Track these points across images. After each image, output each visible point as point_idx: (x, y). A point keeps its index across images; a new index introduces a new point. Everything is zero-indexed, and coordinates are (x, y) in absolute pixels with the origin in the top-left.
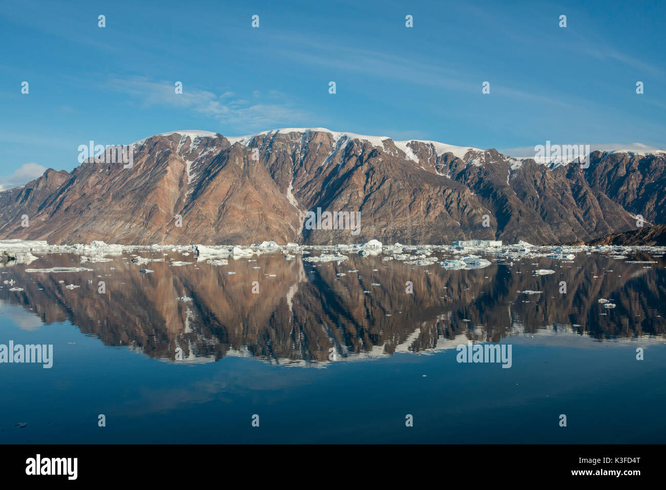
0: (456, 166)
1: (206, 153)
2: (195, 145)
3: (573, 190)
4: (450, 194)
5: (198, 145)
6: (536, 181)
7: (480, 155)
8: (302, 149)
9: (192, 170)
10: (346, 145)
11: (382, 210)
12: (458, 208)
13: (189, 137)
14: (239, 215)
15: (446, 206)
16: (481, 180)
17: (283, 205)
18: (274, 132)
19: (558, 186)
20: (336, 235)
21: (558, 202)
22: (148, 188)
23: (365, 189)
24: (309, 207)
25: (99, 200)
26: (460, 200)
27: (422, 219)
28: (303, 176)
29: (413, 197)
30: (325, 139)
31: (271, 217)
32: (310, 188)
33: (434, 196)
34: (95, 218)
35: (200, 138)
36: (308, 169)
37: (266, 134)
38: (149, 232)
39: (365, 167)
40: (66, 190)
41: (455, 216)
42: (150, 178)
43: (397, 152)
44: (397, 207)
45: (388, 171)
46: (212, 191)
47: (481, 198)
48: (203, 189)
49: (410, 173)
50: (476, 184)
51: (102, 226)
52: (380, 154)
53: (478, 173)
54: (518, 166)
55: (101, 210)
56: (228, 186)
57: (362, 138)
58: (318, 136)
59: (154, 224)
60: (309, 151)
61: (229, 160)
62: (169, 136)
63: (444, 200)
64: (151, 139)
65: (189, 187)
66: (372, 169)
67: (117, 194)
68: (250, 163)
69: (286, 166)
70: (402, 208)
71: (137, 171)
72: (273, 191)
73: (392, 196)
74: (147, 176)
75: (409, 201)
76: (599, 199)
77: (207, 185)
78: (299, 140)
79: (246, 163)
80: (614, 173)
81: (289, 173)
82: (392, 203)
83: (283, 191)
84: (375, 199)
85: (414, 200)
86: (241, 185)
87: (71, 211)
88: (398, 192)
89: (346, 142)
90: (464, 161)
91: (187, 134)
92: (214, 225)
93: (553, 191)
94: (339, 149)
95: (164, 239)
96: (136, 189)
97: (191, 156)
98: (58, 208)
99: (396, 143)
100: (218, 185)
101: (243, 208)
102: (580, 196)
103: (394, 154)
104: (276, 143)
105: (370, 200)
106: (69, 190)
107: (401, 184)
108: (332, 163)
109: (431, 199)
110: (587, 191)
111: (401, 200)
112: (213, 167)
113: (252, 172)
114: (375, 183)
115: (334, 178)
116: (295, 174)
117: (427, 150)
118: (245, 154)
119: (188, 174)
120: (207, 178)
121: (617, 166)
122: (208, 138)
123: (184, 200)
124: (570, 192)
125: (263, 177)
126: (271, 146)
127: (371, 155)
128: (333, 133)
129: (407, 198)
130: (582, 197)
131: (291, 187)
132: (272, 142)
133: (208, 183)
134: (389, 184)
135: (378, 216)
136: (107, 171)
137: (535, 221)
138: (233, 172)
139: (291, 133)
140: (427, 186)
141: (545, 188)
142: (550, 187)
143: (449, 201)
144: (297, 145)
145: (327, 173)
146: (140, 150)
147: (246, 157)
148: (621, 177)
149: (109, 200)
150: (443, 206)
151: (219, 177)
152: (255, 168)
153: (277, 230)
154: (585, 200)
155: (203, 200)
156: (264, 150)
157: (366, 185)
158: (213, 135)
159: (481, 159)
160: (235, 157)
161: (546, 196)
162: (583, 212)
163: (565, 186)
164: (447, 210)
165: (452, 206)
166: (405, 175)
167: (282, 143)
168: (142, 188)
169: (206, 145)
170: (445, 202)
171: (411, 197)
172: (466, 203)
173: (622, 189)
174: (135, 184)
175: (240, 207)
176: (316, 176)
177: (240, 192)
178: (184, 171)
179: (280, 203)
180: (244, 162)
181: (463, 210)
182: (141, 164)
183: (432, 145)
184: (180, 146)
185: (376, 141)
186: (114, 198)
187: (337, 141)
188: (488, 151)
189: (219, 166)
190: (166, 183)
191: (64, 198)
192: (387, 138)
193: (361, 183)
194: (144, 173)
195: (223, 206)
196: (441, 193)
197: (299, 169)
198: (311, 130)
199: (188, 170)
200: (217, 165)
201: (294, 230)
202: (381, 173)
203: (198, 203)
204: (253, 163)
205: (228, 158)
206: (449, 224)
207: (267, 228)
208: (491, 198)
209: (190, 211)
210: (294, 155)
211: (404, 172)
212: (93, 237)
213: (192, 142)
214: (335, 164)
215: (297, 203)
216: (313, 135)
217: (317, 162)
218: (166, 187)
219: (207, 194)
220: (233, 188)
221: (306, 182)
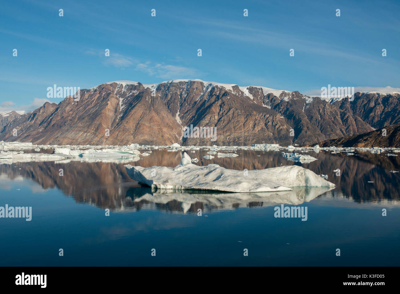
0: (274, 101)
1: (131, 94)
2: (125, 89)
3: (341, 115)
4: (268, 118)
5: (127, 89)
6: (319, 110)
7: (289, 94)
8: (186, 91)
9: (122, 103)
10: (211, 89)
11: (228, 126)
12: (272, 126)
13: (122, 85)
14: (147, 129)
15: (265, 124)
16: (288, 109)
17: (173, 123)
18: (170, 82)
19: (332, 113)
20: (201, 140)
21: (331, 122)
22: (97, 113)
23: (219, 115)
24: (188, 124)
25: (71, 120)
26: (274, 120)
27: (250, 132)
28: (186, 107)
29: (246, 119)
30: (199, 86)
31: (165, 130)
32: (189, 113)
33: (259, 119)
34: (67, 130)
35: (128, 85)
36: (189, 103)
37: (166, 83)
38: (97, 138)
39: (220, 102)
40: (54, 114)
41: (270, 130)
42: (99, 108)
43: (240, 93)
44: (237, 124)
45: (233, 104)
46: (132, 115)
47: (287, 120)
48: (127, 114)
49: (245, 105)
50: (285, 112)
51: (71, 135)
52: (228, 94)
53: (286, 105)
54: (310, 101)
55: (71, 125)
56: (141, 112)
57: (220, 85)
58: (195, 84)
59: (100, 133)
60: (190, 92)
61: (142, 98)
62: (111, 84)
63: (265, 121)
64: (101, 86)
65: (121, 113)
66: (223, 103)
67: (80, 117)
69: (176, 101)
70: (239, 125)
71: (92, 104)
72: (167, 115)
73: (234, 118)
74: (97, 107)
75: (244, 121)
76: (355, 120)
77: (130, 112)
78: (185, 86)
79: (153, 100)
80: (367, 105)
81: (178, 105)
82: (234, 122)
83: (174, 115)
84: (224, 120)
85: (247, 121)
86: (148, 112)
87: (56, 126)
88: (238, 116)
89: (211, 87)
90: (279, 98)
91: (121, 83)
92: (133, 134)
93: (329, 116)
94: (207, 91)
95: (104, 142)
96: (90, 114)
97: (123, 95)
98: (49, 124)
99: (240, 88)
100: (135, 112)
101: (149, 125)
102: (345, 118)
103: (238, 94)
104: (171, 88)
105: (221, 120)
106: (55, 114)
107: (239, 112)
108: (202, 99)
109: (257, 120)
110: (349, 115)
111: (239, 120)
112: (133, 102)
113: (156, 104)
114: (225, 111)
115: (203, 108)
116: (181, 106)
117: (258, 92)
119: (120, 105)
120: (130, 108)
121: (369, 101)
122: (132, 85)
123: (117, 120)
124: (339, 116)
125: (162, 107)
126: (168, 89)
127: (224, 95)
128: (204, 82)
129: (242, 119)
130: (346, 119)
131: (178, 113)
132: (169, 87)
133: (130, 111)
134: (233, 112)
135: (225, 130)
136: (76, 104)
137: (316, 133)
138: (144, 105)
139: (180, 82)
140: (255, 113)
141: (324, 114)
142: (327, 114)
143: (267, 121)
144: (183, 89)
145: (199, 105)
146: (95, 92)
148: (372, 107)
149: (76, 120)
150: (264, 124)
151: (136, 108)
152: (157, 102)
153: (168, 137)
154: (347, 121)
155: (127, 120)
156: (164, 92)
157: (219, 112)
158: (136, 84)
159: (289, 97)
160: (146, 96)
161: (324, 119)
162: (346, 128)
163: (337, 113)
164: (266, 126)
165: (268, 124)
166: (242, 106)
167: (174, 88)
168: (94, 114)
169: (131, 89)
170: (265, 122)
171: (245, 119)
172: (277, 123)
173: (371, 114)
174: (91, 111)
175: (147, 124)
176: (193, 107)
177: (148, 116)
178: (118, 104)
179: (171, 122)
180: (151, 99)
181: (275, 126)
182: (94, 100)
183: (261, 89)
184: (117, 89)
185: (228, 87)
186: (79, 119)
187: (206, 86)
188: (294, 92)
189: (137, 101)
190: (107, 111)
191: (52, 119)
192: (235, 85)
193: (217, 111)
194: (96, 105)
195: (138, 123)
196: (263, 117)
197: (183, 103)
198: (192, 81)
199: (121, 103)
200: (136, 101)
201: (178, 137)
202: (228, 105)
203: (124, 122)
204: (156, 100)
205: (142, 97)
206: (266, 134)
207: (162, 136)
208: (292, 120)
209: (119, 127)
210: (181, 95)
211: (242, 104)
212: (66, 140)
213: (124, 87)
214: (204, 100)
215: (181, 122)
216: (192, 83)
217: (194, 99)
218: (107, 113)
219: (129, 117)
220: (144, 114)
221: (187, 110)
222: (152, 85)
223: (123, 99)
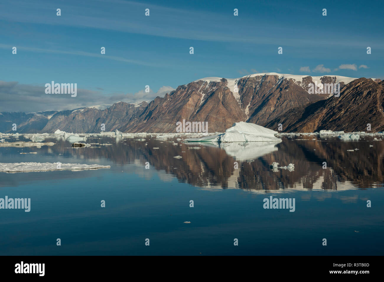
1: (211, 90)
5: (209, 86)
8: (260, 85)
10: (281, 82)
13: (206, 82)
14: (213, 120)
18: (248, 77)
22: (180, 108)
23: (275, 106)
25: (163, 114)
28: (256, 99)
30: (272, 79)
32: (256, 105)
34: (159, 122)
35: (211, 82)
37: (245, 78)
39: (278, 95)
42: (182, 104)
45: (289, 96)
46: (204, 109)
51: (161, 125)
52: (289, 87)
55: (162, 118)
56: (211, 107)
57: (289, 77)
58: (269, 78)
61: (215, 94)
62: (197, 82)
64: (189, 84)
65: (199, 107)
66: (281, 96)
67: (170, 111)
68: (226, 95)
69: (250, 94)
71: (179, 100)
72: (235, 108)
73: (286, 109)
78: (260, 80)
79: (224, 95)
81: (250, 98)
86: (217, 106)
87: (153, 119)
88: (290, 107)
89: (282, 80)
91: (206, 80)
94: (277, 84)
96: (176, 109)
97: (204, 92)
98: (150, 117)
99: (313, 78)
100: (207, 106)
101: (216, 117)
104: (248, 82)
105: (275, 112)
107: (292, 103)
114: (280, 103)
116: (253, 98)
117: (331, 81)
118: (224, 90)
119: (201, 101)
120: (205, 103)
122: (214, 82)
123: (195, 113)
126: (245, 84)
127: (286, 88)
128: (278, 75)
131: (249, 105)
132: (246, 82)
134: (286, 103)
136: (171, 99)
138: (215, 100)
139: (256, 77)
144: (259, 83)
145: (266, 98)
146: (185, 90)
147: (224, 92)
149: (166, 114)
151: (208, 103)
152: (228, 97)
157: (276, 104)
158: (219, 80)
160: (218, 93)
167: (251, 82)
168: (178, 109)
169: (213, 86)
174: (177, 106)
175: (214, 116)
176: (261, 99)
177: (216, 109)
178: (199, 99)
182: (181, 97)
183: (336, 78)
184: (202, 86)
185: (299, 79)
186: (168, 113)
187: (279, 79)
189: (210, 97)
190: (188, 106)
192: (308, 76)
193: (273, 103)
194: (181, 101)
195: (208, 116)
197: (255, 95)
198: (266, 74)
199: (202, 99)
202: (284, 98)
204: (227, 95)
207: (225, 126)
210: (255, 89)
211: (298, 96)
212: (156, 130)
213: (208, 84)
214: (271, 92)
215: (248, 113)
216: (266, 77)
217: (264, 91)
218: (188, 107)
219: (202, 110)
220: (213, 107)
221: (256, 102)
222: (235, 80)
223: (205, 94)
